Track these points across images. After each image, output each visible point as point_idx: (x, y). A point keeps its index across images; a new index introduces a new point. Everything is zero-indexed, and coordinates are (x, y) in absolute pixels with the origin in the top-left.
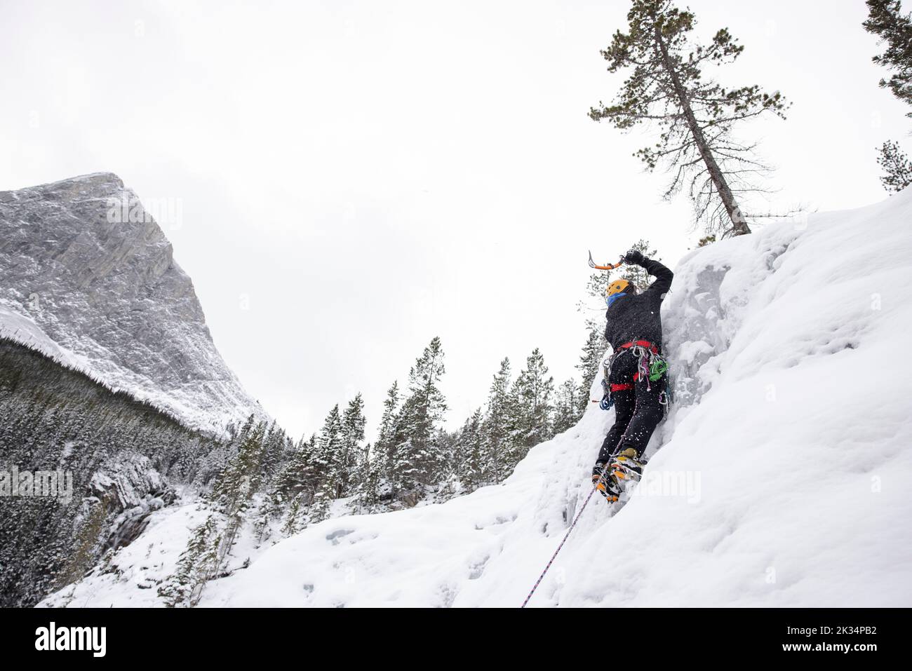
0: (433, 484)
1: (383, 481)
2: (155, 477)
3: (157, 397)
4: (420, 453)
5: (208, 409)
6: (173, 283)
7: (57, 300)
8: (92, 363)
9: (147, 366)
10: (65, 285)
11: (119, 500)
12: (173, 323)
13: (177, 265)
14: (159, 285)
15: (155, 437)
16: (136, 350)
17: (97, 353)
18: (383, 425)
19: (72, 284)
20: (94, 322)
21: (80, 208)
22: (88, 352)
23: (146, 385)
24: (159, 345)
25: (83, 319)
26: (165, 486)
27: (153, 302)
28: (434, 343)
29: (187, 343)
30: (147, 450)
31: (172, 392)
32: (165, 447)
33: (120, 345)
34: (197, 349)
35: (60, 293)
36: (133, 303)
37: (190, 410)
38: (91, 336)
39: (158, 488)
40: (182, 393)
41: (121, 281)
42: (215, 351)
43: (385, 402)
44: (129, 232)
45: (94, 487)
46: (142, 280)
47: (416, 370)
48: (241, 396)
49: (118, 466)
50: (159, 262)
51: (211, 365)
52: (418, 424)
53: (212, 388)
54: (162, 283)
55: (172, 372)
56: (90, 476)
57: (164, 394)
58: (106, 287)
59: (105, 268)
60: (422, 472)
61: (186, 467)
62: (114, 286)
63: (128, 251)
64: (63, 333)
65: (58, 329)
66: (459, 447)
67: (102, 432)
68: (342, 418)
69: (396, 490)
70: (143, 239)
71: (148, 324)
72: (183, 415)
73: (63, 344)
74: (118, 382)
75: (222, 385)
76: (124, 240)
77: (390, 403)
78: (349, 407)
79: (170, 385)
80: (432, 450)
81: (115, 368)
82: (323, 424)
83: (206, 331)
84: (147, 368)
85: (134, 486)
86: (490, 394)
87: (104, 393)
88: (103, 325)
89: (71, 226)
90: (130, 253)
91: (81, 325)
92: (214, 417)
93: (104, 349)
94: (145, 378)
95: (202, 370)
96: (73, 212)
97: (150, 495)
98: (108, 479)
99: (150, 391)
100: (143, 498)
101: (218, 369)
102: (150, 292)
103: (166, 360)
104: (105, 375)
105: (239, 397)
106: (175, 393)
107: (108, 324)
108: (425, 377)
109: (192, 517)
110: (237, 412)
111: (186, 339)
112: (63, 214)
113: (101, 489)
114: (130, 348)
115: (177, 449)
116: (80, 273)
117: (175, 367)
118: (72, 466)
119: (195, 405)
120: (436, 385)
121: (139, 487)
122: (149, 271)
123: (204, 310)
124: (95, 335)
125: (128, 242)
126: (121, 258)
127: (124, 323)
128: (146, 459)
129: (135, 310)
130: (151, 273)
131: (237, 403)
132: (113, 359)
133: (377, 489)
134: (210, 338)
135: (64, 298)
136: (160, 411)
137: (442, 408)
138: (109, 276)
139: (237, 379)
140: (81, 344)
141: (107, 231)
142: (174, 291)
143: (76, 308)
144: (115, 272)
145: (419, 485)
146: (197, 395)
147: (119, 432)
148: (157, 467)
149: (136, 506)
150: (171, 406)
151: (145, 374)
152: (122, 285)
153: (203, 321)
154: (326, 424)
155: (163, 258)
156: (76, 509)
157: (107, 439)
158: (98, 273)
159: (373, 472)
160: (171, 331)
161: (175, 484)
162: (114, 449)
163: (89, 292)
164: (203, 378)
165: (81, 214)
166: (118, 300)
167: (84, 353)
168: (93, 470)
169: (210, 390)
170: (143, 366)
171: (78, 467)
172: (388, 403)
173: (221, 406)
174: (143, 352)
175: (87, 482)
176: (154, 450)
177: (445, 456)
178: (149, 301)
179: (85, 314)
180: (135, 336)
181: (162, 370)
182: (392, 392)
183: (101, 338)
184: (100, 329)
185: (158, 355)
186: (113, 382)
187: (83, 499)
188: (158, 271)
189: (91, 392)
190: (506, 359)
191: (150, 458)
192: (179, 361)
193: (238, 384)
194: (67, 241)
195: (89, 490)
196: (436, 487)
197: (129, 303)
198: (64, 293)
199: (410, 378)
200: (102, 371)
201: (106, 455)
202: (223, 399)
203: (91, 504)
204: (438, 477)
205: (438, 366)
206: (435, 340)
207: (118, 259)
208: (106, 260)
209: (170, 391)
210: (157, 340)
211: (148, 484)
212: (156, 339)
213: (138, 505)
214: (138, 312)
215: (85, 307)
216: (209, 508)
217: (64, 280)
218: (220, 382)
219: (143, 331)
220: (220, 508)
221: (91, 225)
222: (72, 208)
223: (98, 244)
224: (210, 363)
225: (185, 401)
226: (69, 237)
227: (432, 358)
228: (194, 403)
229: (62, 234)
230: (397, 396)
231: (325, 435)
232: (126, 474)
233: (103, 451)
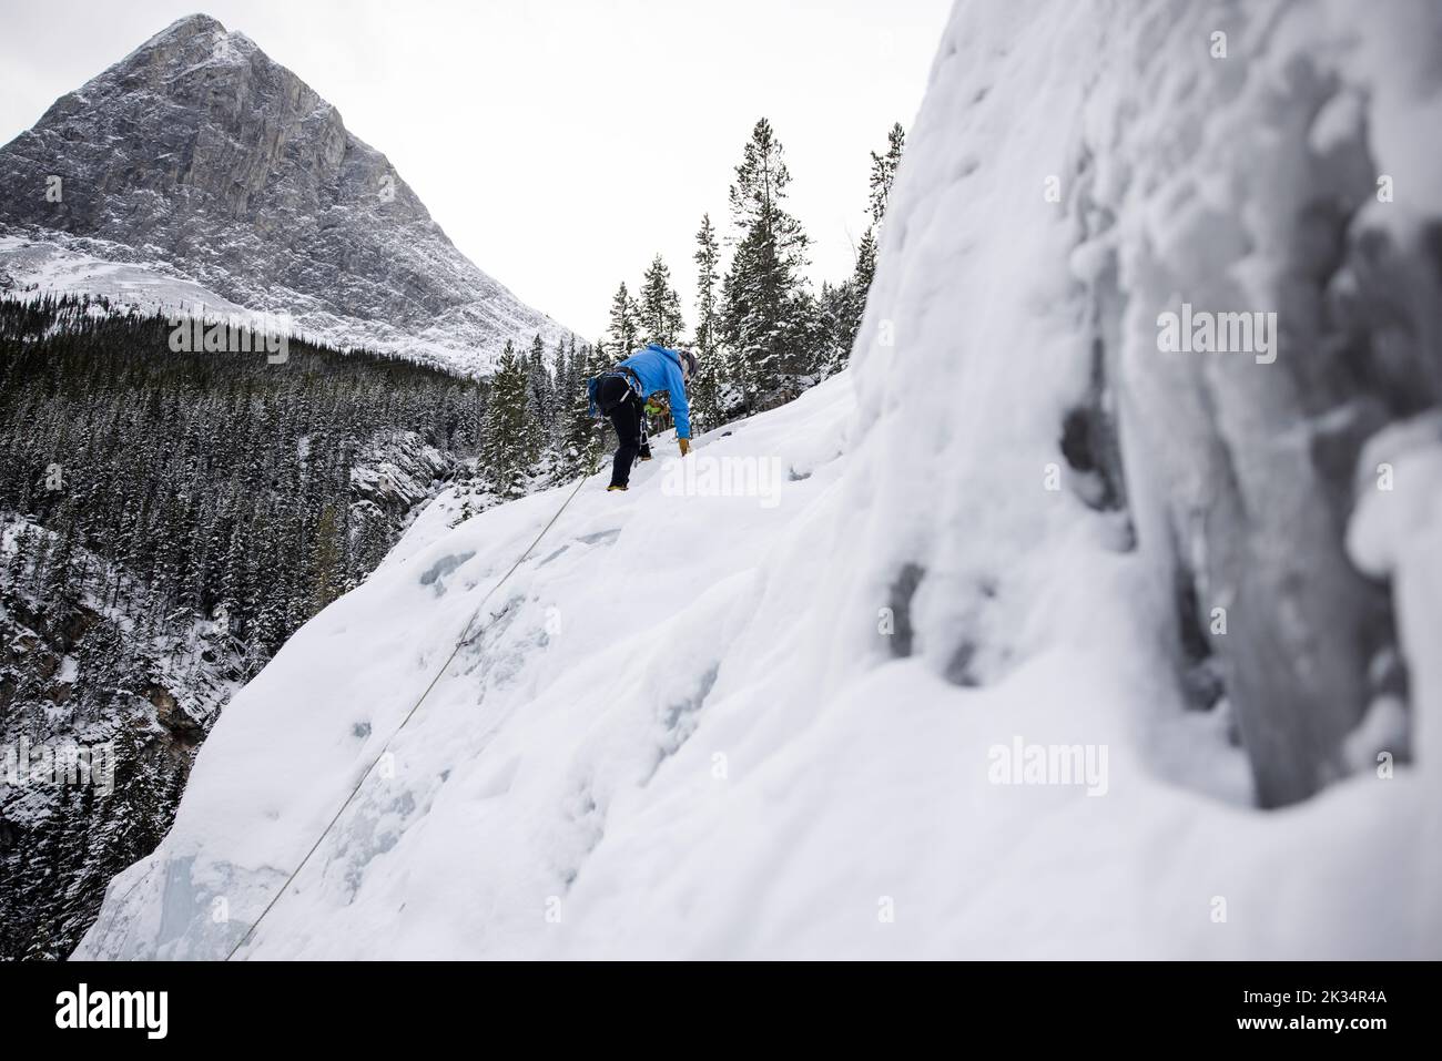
0: (811, 372)
1: (726, 387)
2: (433, 455)
3: (406, 345)
4: (776, 328)
5: (483, 344)
6: (362, 170)
7: (215, 243)
8: (301, 321)
9: (376, 305)
10: (215, 218)
11: (398, 496)
12: (387, 232)
13: (357, 139)
14: (344, 179)
15: (413, 402)
16: (351, 286)
17: (301, 305)
18: (703, 296)
19: (223, 214)
20: (278, 262)
21: (181, 90)
22: (289, 308)
23: (385, 333)
24: (379, 271)
25: (261, 261)
26: (453, 464)
27: (346, 208)
28: (760, 131)
29: (417, 257)
30: (410, 423)
31: (424, 333)
32: (432, 412)
33: (326, 285)
34: (436, 262)
35: (213, 233)
36: (318, 217)
37: (457, 352)
38: (283, 283)
39: (444, 469)
40: (439, 332)
41: (289, 190)
42: (461, 258)
43: (697, 256)
44: (266, 106)
45: (359, 487)
46: (315, 178)
47: (739, 190)
48: (522, 314)
49: (379, 454)
50: (329, 141)
51: (464, 280)
52: (762, 281)
53: (477, 313)
54: (347, 175)
55: (413, 306)
56: (347, 475)
57: (415, 340)
58: (270, 204)
59: (257, 175)
60: (787, 356)
61: (472, 433)
62: (282, 199)
63: (277, 137)
64: (244, 290)
65: (234, 286)
66: (845, 302)
67: (338, 414)
68: (640, 304)
69: (749, 395)
70: (290, 111)
71: (352, 243)
72: (451, 361)
73: (250, 306)
74: (346, 339)
75: (489, 305)
76: (264, 123)
77: (704, 255)
78: (646, 282)
79: (417, 324)
80: (796, 316)
81: (335, 321)
82: (609, 320)
83: (437, 231)
84: (377, 308)
85: (410, 474)
86: (871, 191)
87: (333, 360)
88: (291, 264)
89: (180, 123)
90: (281, 140)
91: (263, 271)
92: (493, 354)
93: (309, 297)
94: (379, 323)
95: (452, 291)
96: (173, 99)
97: (436, 481)
98: (372, 473)
99: (393, 340)
100: (428, 486)
101: (475, 283)
102: (336, 195)
103: (398, 290)
104: (325, 333)
105: (518, 316)
106: (429, 334)
107: (298, 259)
108: (757, 197)
109: (451, 509)
110: (523, 338)
111: (413, 252)
112: (161, 107)
113: (370, 488)
114: (342, 286)
115: (449, 410)
116: (227, 193)
117: (414, 297)
118: (317, 467)
119: (463, 344)
120: (780, 205)
121: (418, 474)
122: (320, 163)
123: (422, 200)
124: (288, 281)
125: (271, 124)
126: (273, 154)
127: (319, 251)
128: (412, 434)
129: (325, 228)
130: (325, 164)
131: (519, 325)
132: (325, 308)
133: (718, 403)
134: (446, 240)
135: (222, 238)
136: (418, 363)
137: (800, 243)
138: (267, 187)
139: (507, 291)
140: (274, 298)
141: (235, 115)
142: (368, 182)
143: (245, 249)
144: (273, 176)
145: (788, 378)
146: (460, 329)
147: (362, 407)
148: (432, 442)
149: (423, 499)
150: (431, 354)
151: (377, 319)
152: (291, 195)
153: (428, 217)
154: (614, 320)
155: (331, 134)
156: (345, 521)
157: (349, 420)
158: (250, 186)
159: (705, 376)
160: (387, 244)
161: (463, 458)
162: (365, 432)
163: (251, 219)
164: (459, 302)
165: (186, 98)
166: (297, 219)
167: (283, 309)
168: (346, 467)
169: (476, 317)
170: (370, 307)
171: (326, 468)
172: (701, 256)
173: (499, 335)
174: (361, 287)
175: (346, 484)
176: (419, 420)
177: (822, 321)
178: (339, 207)
179: (260, 254)
180: (343, 266)
181: (399, 306)
182: (703, 236)
183: (297, 281)
184: (290, 270)
185: (384, 285)
186: (339, 341)
187: (352, 506)
188: (333, 158)
189: (315, 363)
190: (897, 127)
191: (418, 432)
192: (417, 286)
193: (511, 298)
194: (187, 148)
195: (354, 494)
196: (816, 375)
197: (313, 220)
198: (218, 230)
199: (733, 206)
200: (319, 329)
201: (356, 442)
202: (499, 325)
203: (363, 509)
204: (818, 358)
205: (777, 171)
206: (761, 124)
207: (269, 156)
208: (252, 162)
209: (420, 333)
210: (375, 263)
211: (428, 468)
212: (372, 263)
213: (426, 497)
214: (330, 229)
215: (255, 244)
216: (473, 490)
217: (209, 211)
218: (485, 302)
219: (349, 255)
220: (489, 486)
221: (207, 111)
222: (168, 93)
223: (231, 140)
224: (460, 277)
225: (447, 342)
226: (187, 141)
227: (762, 160)
228: (460, 341)
229: (175, 139)
230: (714, 241)
231: (617, 338)
232: (393, 461)
233: (352, 438)
